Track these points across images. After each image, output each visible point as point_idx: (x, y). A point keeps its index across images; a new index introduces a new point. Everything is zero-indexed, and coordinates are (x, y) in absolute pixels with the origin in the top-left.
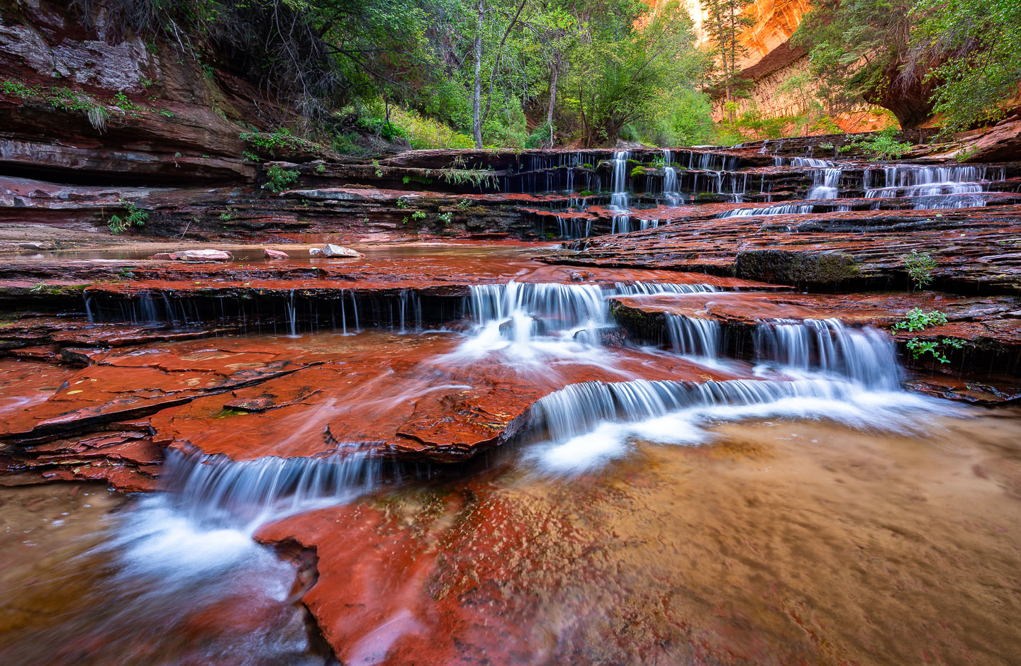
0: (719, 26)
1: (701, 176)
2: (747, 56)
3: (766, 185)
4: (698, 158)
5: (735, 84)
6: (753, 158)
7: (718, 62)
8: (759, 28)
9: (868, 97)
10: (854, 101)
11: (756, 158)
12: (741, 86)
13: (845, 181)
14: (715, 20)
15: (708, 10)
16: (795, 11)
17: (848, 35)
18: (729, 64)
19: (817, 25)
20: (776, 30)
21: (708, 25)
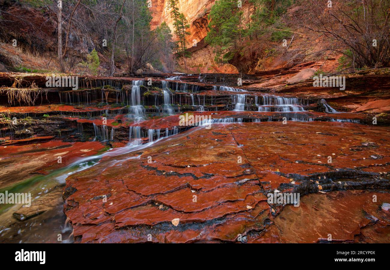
0: (180, 33)
1: (183, 96)
2: (189, 44)
3: (214, 101)
4: (180, 85)
5: (185, 53)
6: (205, 86)
7: (180, 44)
8: (192, 36)
9: (230, 62)
10: (224, 62)
11: (206, 86)
12: (187, 53)
13: (248, 101)
14: (178, 31)
15: (176, 27)
16: (202, 33)
17: (223, 40)
18: (183, 46)
19: (212, 36)
20: (197, 37)
21: (176, 32)
